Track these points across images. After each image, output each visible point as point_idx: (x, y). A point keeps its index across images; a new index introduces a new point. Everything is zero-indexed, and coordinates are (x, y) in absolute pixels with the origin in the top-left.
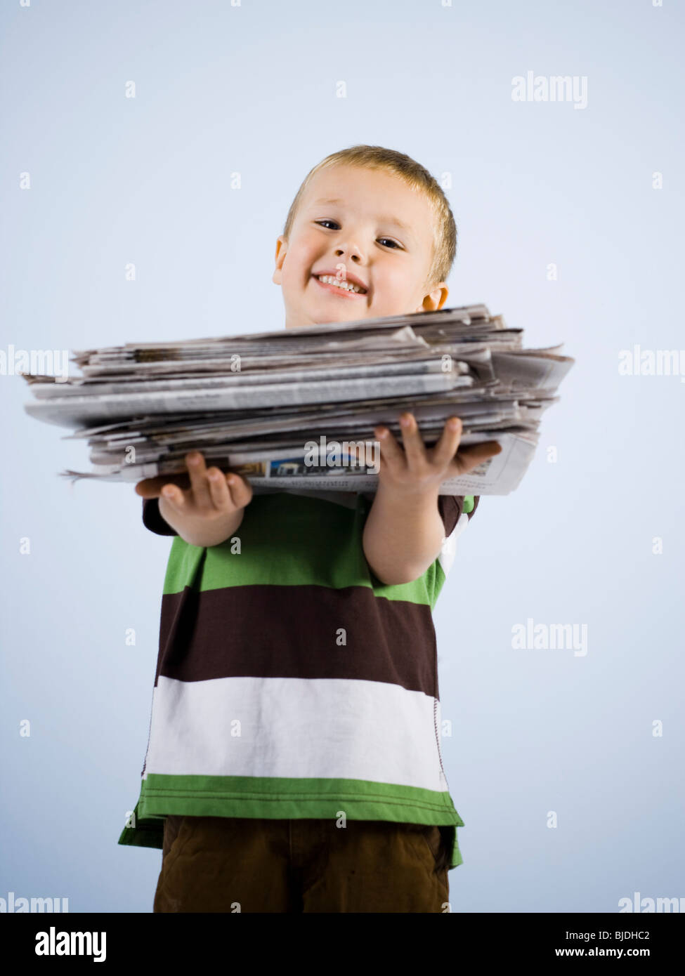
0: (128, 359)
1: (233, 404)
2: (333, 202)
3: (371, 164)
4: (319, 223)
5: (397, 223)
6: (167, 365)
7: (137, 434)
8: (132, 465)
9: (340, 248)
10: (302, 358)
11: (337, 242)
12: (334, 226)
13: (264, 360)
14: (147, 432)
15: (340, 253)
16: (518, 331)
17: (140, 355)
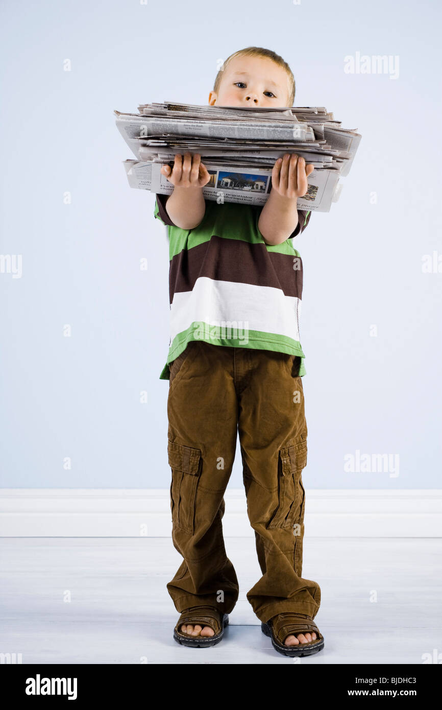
0: (165, 108)
1: (208, 133)
2: (243, 73)
3: (260, 56)
4: (235, 84)
5: (274, 84)
6: (182, 113)
7: (164, 141)
8: (157, 162)
9: (248, 96)
10: (241, 118)
11: (246, 93)
12: (242, 86)
13: (224, 117)
14: (168, 141)
15: (248, 98)
16: (340, 123)
17: (170, 107)
